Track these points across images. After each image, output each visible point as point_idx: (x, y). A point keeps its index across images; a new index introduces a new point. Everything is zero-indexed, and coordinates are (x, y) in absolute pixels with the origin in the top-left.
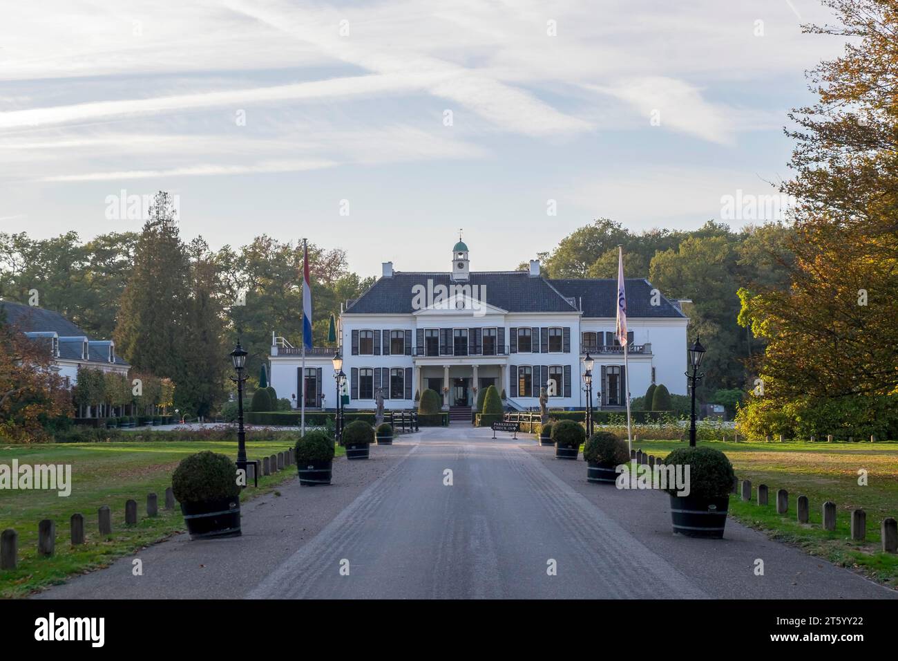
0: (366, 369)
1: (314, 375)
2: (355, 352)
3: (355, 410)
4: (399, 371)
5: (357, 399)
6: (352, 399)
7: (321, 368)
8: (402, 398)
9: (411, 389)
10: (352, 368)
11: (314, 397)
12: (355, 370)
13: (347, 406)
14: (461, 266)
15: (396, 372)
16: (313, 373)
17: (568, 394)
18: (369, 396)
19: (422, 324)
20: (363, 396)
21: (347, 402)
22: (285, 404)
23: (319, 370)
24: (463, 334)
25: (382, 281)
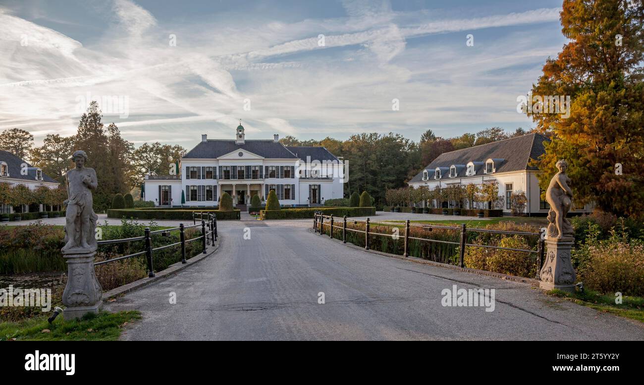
0: (194, 186)
2: (188, 178)
3: (189, 206)
4: (210, 187)
5: (189, 201)
6: (186, 201)
8: (212, 200)
10: (186, 186)
11: (168, 200)
12: (188, 187)
13: (184, 205)
14: (240, 136)
15: (208, 187)
16: (167, 188)
17: (293, 198)
18: (195, 199)
19: (221, 163)
20: (192, 199)
21: (184, 203)
22: (151, 203)
23: (170, 187)
24: (242, 169)
25: (202, 143)
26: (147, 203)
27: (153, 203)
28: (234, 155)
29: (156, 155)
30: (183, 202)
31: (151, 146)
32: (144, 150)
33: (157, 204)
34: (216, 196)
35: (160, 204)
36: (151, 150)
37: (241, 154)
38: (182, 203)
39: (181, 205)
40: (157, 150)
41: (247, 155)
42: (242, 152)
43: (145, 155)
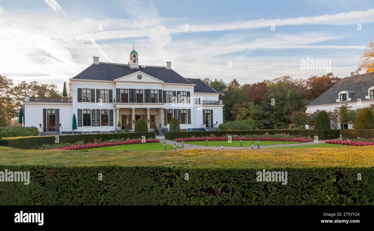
0: (87, 110)
1: (54, 113)
2: (79, 101)
3: (81, 132)
4: (106, 111)
5: (82, 126)
6: (78, 126)
7: (59, 109)
8: (108, 125)
9: (113, 120)
10: (78, 109)
11: (55, 126)
12: (79, 111)
13: (75, 130)
14: (135, 61)
15: (104, 111)
16: (54, 112)
17: (190, 123)
18: (89, 124)
19: (119, 86)
20: (85, 124)
21: (76, 128)
22: (33, 130)
23: (58, 111)
24: (141, 92)
25: (93, 66)
26: (28, 129)
27: (36, 129)
28: (133, 77)
29: (34, 91)
30: (74, 127)
31: (30, 84)
32: (22, 86)
33: (41, 130)
34: (112, 120)
35: (45, 130)
36: (29, 87)
37: (140, 77)
38: (73, 129)
39: (71, 130)
40: (35, 87)
41: (146, 78)
42: (142, 75)
43: (23, 91)
